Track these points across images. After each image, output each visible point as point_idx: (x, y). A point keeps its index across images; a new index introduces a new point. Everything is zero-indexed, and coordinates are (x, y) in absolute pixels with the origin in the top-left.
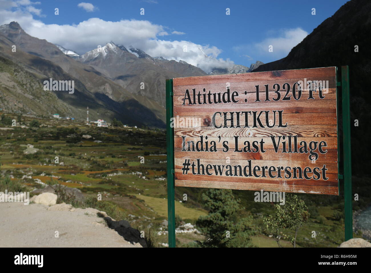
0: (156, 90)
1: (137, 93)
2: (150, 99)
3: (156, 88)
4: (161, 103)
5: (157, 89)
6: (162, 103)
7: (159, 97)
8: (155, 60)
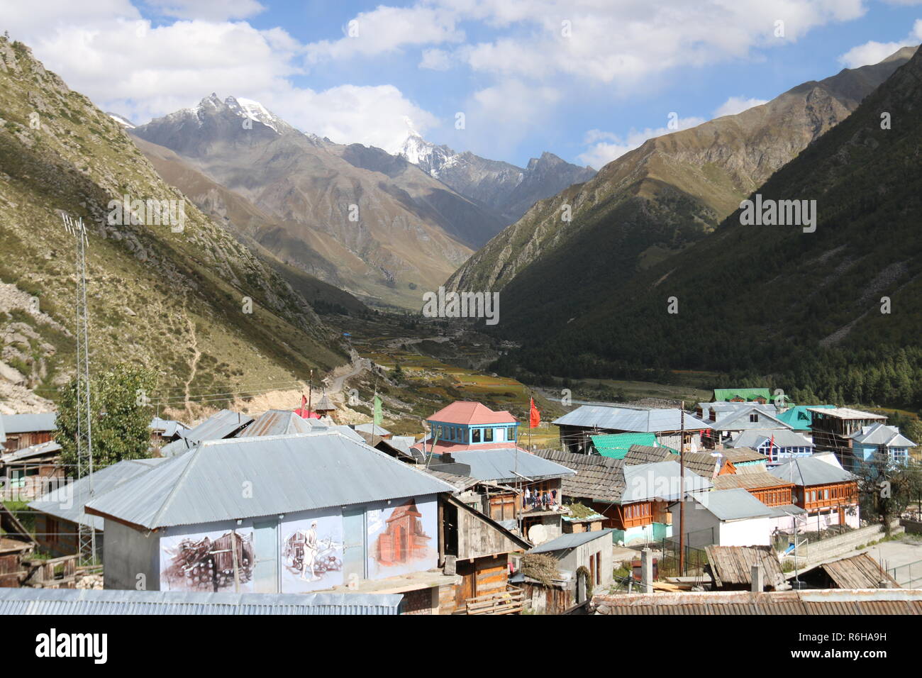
0: (330, 209)
1: (282, 216)
2: (317, 229)
3: (330, 205)
4: (344, 241)
5: (332, 207)
6: (346, 241)
7: (336, 226)
8: (315, 142)
